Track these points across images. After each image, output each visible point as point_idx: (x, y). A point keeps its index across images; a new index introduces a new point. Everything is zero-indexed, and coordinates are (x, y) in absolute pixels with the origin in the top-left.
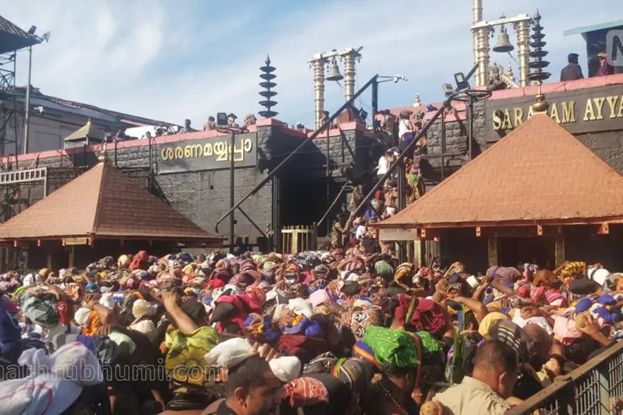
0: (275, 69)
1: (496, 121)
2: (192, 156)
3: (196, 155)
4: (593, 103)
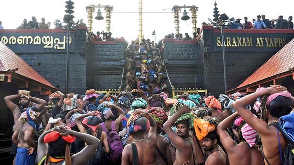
1: (219, 42)
2: (24, 43)
3: (27, 43)
4: (260, 40)
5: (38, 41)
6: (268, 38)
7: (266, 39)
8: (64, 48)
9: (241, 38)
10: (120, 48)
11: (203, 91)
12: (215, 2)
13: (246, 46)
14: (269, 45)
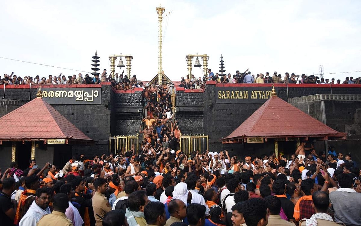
0: (99, 58)
1: (220, 95)
2: (60, 96)
3: (63, 96)
4: (254, 93)
5: (71, 94)
6: (261, 92)
7: (259, 92)
8: (92, 100)
9: (238, 91)
10: (139, 96)
11: (205, 137)
12: (222, 56)
13: (242, 98)
14: (261, 97)
